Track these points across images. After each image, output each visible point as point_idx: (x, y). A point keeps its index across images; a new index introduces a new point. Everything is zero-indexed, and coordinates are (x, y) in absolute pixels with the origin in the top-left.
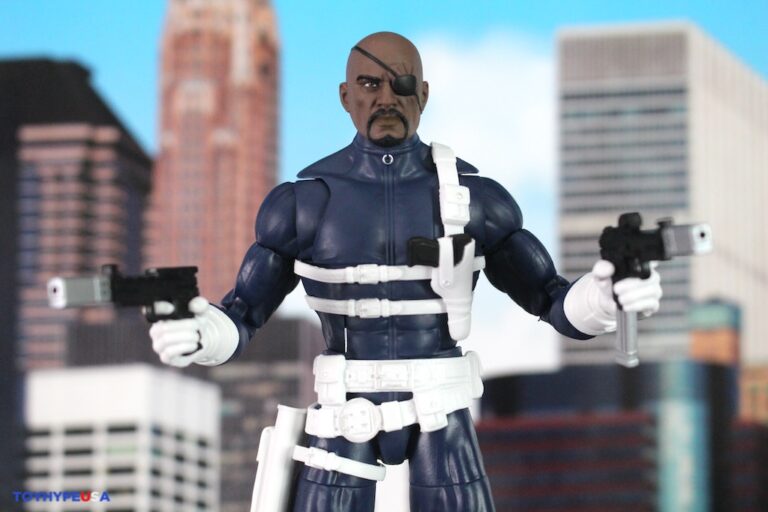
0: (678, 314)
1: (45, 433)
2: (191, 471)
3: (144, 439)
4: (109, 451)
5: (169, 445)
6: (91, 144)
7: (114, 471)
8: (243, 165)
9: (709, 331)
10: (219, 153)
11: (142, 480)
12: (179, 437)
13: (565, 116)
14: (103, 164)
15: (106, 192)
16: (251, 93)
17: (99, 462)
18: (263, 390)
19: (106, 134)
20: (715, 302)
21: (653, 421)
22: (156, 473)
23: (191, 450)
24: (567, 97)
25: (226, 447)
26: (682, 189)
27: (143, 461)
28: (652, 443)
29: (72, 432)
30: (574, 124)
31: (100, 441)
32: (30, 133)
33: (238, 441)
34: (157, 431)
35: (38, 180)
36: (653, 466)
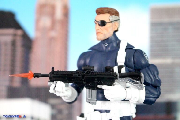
6: (15, 35)
12: (39, 119)
15: (19, 49)
19: (19, 32)
34: (32, 118)
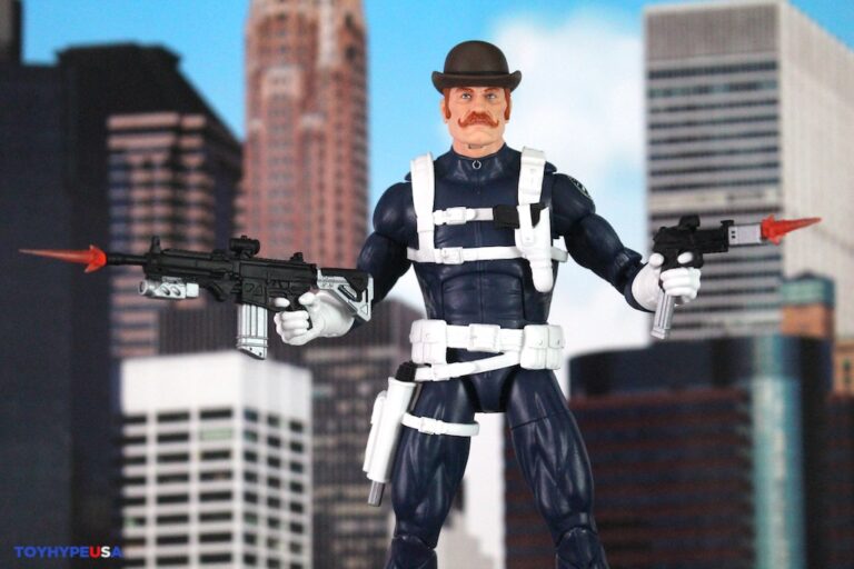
0: (770, 290)
1: (140, 420)
2: (285, 454)
3: (238, 423)
4: (202, 436)
5: (263, 429)
6: (178, 131)
7: (208, 456)
8: (331, 150)
9: (801, 306)
10: (307, 137)
11: (237, 464)
12: (273, 421)
13: (651, 94)
14: (191, 151)
15: (195, 178)
16: (337, 77)
17: (194, 447)
18: (356, 372)
19: (194, 121)
20: (807, 277)
21: (747, 398)
22: (250, 456)
23: (285, 434)
24: (653, 75)
25: (319, 430)
26: (775, 165)
27: (238, 445)
28: (747, 420)
29: (164, 418)
30: (661, 102)
31: (194, 426)
32: (117, 122)
33: (331, 425)
34: (251, 416)
35: (128, 168)
36: (747, 442)
